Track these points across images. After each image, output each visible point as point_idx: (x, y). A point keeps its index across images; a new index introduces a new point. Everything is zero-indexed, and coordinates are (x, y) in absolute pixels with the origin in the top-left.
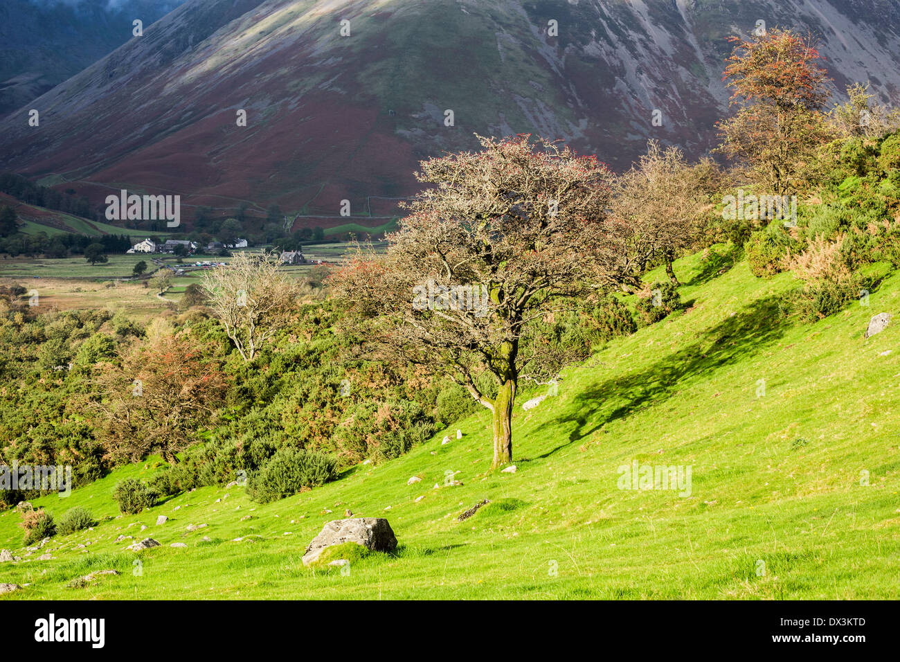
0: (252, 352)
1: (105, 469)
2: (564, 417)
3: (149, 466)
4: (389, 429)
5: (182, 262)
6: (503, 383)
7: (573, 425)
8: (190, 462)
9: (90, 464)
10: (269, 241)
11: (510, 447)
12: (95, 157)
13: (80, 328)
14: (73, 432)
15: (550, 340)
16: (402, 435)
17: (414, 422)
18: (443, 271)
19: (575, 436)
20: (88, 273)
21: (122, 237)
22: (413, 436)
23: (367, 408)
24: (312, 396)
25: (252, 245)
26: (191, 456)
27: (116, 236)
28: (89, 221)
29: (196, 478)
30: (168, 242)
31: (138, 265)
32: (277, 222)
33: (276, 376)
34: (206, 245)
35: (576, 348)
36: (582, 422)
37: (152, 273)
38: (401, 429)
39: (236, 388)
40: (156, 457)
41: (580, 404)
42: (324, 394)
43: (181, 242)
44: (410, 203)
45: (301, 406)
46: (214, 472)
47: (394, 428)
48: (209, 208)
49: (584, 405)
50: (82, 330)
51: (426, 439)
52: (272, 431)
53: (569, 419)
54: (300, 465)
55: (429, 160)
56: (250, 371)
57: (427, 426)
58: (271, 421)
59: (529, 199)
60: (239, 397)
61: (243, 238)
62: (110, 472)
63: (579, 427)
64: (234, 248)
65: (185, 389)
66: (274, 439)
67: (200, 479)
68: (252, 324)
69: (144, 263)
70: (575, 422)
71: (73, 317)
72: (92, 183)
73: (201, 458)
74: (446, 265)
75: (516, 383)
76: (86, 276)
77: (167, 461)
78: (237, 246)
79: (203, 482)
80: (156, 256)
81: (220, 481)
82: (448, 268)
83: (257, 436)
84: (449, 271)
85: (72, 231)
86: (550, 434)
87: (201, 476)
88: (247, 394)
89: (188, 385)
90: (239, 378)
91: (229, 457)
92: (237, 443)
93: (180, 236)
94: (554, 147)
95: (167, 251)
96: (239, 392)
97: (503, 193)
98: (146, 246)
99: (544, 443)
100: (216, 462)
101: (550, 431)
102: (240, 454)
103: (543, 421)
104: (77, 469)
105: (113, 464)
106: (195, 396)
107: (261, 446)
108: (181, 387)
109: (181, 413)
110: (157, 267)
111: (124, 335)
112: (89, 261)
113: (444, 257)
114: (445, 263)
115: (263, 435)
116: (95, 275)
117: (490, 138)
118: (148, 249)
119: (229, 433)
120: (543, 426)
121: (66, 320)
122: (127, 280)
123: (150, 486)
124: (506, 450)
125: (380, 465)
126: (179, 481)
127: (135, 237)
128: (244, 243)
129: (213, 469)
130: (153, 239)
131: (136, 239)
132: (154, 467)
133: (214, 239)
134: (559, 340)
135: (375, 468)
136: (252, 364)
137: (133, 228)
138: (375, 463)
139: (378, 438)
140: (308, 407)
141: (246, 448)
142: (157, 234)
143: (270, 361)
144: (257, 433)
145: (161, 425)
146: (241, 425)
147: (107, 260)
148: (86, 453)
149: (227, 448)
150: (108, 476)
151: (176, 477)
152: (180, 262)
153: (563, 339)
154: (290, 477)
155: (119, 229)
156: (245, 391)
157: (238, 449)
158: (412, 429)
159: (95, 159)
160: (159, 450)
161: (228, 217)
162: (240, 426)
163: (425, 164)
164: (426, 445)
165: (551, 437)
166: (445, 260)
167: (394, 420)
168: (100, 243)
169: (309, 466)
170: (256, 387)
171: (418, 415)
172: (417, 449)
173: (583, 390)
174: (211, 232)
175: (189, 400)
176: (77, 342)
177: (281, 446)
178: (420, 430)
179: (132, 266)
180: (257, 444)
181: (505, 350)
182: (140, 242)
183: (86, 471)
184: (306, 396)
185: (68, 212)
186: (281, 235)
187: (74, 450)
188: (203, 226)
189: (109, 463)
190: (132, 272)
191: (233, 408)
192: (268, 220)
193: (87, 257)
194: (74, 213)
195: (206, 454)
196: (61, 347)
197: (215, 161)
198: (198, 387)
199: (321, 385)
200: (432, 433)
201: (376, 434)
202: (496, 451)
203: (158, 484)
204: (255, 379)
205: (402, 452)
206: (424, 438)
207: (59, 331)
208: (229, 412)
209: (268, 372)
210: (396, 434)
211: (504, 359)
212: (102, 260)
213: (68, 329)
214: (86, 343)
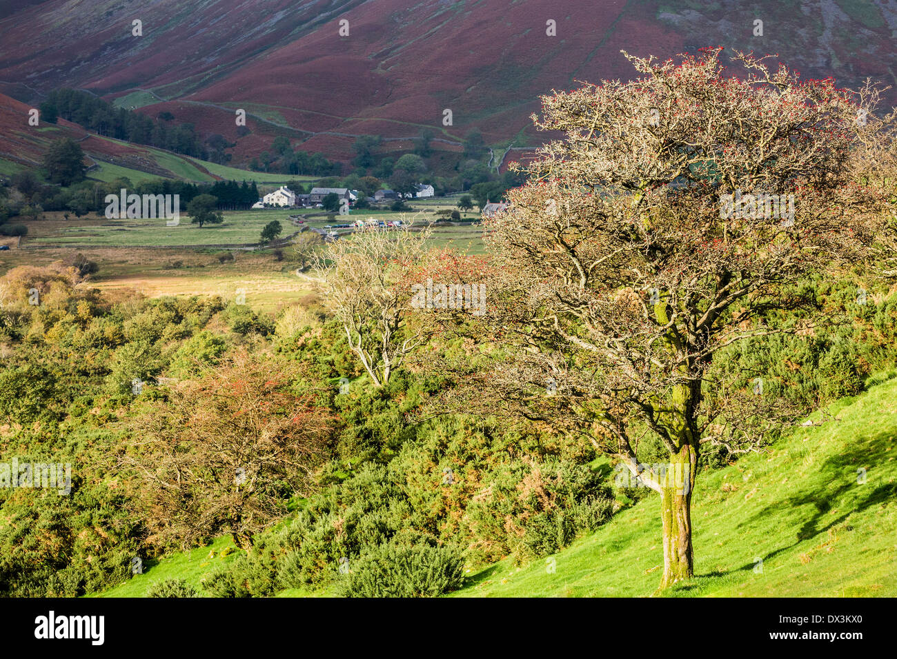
0: (387, 371)
1: (149, 558)
2: (802, 496)
3: (215, 554)
4: (539, 508)
5: (335, 221)
6: (677, 451)
7: (808, 510)
8: (266, 551)
9: (126, 551)
10: (467, 187)
11: (689, 553)
12: (201, 64)
13: (177, 323)
14: (101, 502)
15: (801, 364)
16: (559, 519)
17: (579, 498)
18: (573, 275)
19: (808, 532)
20: (193, 239)
21: (245, 184)
22: (577, 520)
23: (514, 472)
24: (453, 447)
25: (440, 194)
26: (267, 541)
27: (235, 183)
28: (196, 160)
29: (273, 576)
30: (314, 190)
31: (267, 227)
32: (479, 158)
33: (415, 408)
34: (371, 195)
35: (841, 377)
36: (824, 507)
37: (289, 238)
38: (558, 508)
39: (352, 430)
40: (225, 540)
41: (831, 474)
42: (471, 442)
43: (334, 190)
44: (525, 164)
45: (436, 461)
46: (300, 567)
47: (547, 508)
48: (376, 138)
49: (838, 475)
50: (181, 327)
51: (598, 524)
52: (393, 502)
53: (808, 499)
54: (402, 565)
55: (552, 94)
56: (377, 403)
57: (599, 504)
58: (393, 484)
59: (711, 156)
60: (359, 443)
61: (427, 182)
62: (155, 563)
63: (817, 516)
64: (415, 198)
65: (266, 435)
66: (393, 515)
67: (278, 578)
68: (387, 328)
69: (277, 223)
70: (812, 505)
71: (168, 306)
72: (198, 103)
73: (282, 544)
74: (578, 265)
75: (697, 451)
76: (190, 243)
77: (240, 546)
78: (419, 195)
79: (284, 583)
80: (295, 212)
81: (309, 582)
82: (580, 269)
83: (368, 510)
84: (581, 273)
85: (169, 176)
86: (771, 526)
87: (281, 573)
88: (369, 437)
89: (269, 429)
90: (359, 414)
91: (322, 543)
92: (336, 521)
93: (332, 182)
94: (762, 68)
95: (313, 204)
96: (358, 436)
97: (670, 147)
98: (281, 197)
99: (760, 542)
100: (303, 551)
101: (776, 517)
102: (339, 539)
103: (772, 500)
104: (104, 560)
105: (162, 551)
106: (282, 445)
107: (373, 525)
108: (258, 434)
109: (259, 473)
110: (296, 229)
111: (245, 334)
112: (194, 222)
113: (573, 252)
114: (574, 260)
115: (379, 507)
116: (204, 242)
117: (648, 58)
118: (283, 201)
119: (328, 504)
120: (767, 512)
121: (156, 310)
122: (252, 249)
123: (205, 588)
124: (683, 559)
125: (527, 564)
126: (249, 581)
127: (265, 183)
128: (429, 191)
129: (298, 562)
130: (293, 187)
131: (266, 186)
132: (223, 554)
133: (384, 185)
134: (816, 364)
135: (518, 569)
136: (381, 391)
137: (262, 170)
138: (519, 562)
139: (523, 522)
140: (445, 465)
141: (351, 528)
142: (298, 178)
143: (407, 386)
144: (370, 504)
145: (229, 491)
146: (345, 491)
147: (221, 220)
148: (119, 535)
149: (320, 530)
150: (153, 569)
151: (244, 575)
152: (332, 221)
153: (821, 364)
154: (387, 585)
155: (241, 172)
156: (367, 434)
157: (337, 531)
158: (578, 509)
159: (203, 67)
160: (227, 529)
161: (403, 152)
162: (344, 494)
163: (548, 101)
164: (596, 535)
165: (772, 531)
166: (574, 256)
167: (548, 494)
168: (211, 193)
169: (417, 568)
170: (384, 428)
171: (587, 486)
172: (585, 541)
173: (840, 450)
174: (378, 175)
175: (272, 451)
176: (173, 344)
177: (401, 526)
178: (589, 510)
179: (260, 229)
180: (367, 521)
181: (678, 396)
182: (272, 191)
183: (117, 563)
184: (444, 446)
185: (162, 147)
186: (485, 178)
187: (101, 530)
188: (367, 165)
189: (156, 550)
190: (260, 237)
191: (348, 461)
192: (466, 156)
193: (191, 215)
194: (172, 148)
195: (289, 538)
196: (146, 352)
197: (385, 67)
198: (284, 432)
199: (466, 428)
200: (609, 514)
201: (520, 516)
202: (666, 560)
203: (217, 585)
204: (384, 415)
205: (561, 545)
206: (594, 522)
207: (144, 329)
208: (343, 467)
209: (404, 403)
210: (550, 517)
211: (678, 412)
212: (214, 220)
213: (159, 326)
214: (186, 345)
